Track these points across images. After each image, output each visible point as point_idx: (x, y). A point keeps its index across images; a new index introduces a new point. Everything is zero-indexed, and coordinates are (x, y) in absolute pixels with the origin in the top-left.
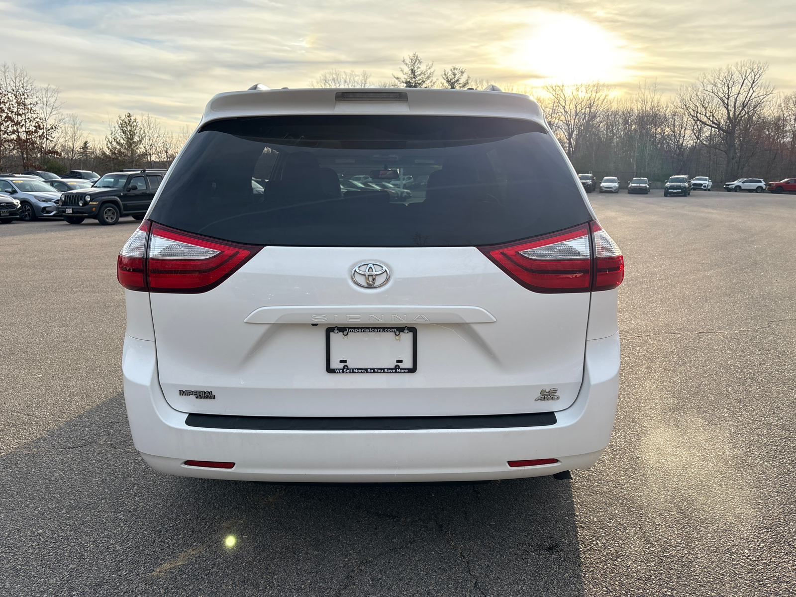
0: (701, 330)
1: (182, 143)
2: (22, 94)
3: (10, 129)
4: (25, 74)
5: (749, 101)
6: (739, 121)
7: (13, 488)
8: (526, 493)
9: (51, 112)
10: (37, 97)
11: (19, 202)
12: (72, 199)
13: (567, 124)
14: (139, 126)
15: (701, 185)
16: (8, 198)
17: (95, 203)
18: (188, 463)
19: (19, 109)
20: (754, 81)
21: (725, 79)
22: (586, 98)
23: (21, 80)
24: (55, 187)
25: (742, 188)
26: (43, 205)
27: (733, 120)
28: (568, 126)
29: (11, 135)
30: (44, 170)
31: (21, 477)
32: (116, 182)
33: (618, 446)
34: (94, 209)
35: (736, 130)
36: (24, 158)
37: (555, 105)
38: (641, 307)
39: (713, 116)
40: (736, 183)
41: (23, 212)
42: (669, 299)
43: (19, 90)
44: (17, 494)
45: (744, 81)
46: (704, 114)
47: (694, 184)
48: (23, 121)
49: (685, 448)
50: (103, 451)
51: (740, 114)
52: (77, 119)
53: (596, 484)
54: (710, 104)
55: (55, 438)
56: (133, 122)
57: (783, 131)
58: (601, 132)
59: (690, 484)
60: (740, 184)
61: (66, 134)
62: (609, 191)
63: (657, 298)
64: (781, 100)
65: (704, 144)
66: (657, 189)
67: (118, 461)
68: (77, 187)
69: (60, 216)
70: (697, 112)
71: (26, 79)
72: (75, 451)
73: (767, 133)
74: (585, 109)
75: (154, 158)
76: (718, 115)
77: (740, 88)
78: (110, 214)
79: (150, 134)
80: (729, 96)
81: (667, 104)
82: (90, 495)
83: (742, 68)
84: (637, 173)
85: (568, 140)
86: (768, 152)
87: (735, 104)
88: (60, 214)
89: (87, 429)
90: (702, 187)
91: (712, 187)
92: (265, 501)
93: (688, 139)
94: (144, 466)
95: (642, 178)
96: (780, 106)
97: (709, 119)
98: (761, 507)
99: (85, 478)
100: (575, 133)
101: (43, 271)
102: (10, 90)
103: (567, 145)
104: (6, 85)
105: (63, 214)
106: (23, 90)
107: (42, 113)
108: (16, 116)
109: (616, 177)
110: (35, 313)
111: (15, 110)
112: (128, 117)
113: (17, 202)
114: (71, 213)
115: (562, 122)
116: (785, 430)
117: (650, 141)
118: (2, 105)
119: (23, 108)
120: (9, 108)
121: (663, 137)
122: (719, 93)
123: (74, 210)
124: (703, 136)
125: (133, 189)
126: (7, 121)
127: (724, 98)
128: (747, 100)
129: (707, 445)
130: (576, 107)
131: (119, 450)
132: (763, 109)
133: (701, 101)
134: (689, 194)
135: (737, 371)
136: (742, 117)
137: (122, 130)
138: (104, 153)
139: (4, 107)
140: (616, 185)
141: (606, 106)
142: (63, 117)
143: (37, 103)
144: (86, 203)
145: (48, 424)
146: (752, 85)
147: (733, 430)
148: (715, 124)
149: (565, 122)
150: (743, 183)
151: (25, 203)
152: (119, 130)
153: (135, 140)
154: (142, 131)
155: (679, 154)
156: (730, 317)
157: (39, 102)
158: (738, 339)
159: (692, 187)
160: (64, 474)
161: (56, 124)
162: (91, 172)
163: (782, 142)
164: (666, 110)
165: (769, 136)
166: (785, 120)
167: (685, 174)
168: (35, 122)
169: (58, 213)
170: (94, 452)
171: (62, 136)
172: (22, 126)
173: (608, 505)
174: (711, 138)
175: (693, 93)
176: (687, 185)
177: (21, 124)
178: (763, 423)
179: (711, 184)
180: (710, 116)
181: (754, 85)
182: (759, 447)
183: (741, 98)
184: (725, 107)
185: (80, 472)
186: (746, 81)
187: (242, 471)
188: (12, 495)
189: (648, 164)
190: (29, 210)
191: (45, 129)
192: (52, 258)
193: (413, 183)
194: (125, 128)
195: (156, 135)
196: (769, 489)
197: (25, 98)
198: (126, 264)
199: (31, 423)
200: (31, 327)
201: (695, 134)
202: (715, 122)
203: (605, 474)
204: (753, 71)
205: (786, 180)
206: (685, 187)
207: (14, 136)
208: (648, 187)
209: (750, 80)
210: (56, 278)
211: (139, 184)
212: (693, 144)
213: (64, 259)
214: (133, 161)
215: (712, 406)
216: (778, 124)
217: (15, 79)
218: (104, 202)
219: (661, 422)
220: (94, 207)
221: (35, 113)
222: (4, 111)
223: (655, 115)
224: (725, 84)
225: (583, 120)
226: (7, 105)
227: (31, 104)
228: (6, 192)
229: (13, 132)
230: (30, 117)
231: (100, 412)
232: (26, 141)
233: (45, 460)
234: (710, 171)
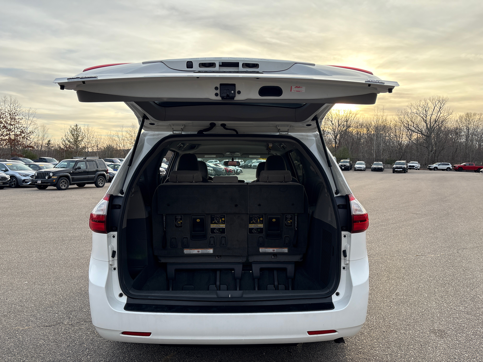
0: (417, 254)
1: (107, 141)
2: (14, 113)
3: (5, 133)
4: (17, 102)
5: (438, 118)
6: (433, 130)
7: (15, 350)
8: (319, 353)
9: (31, 124)
10: (22, 115)
11: (9, 177)
12: (41, 175)
13: (333, 131)
14: (82, 131)
15: (414, 166)
16: (3, 174)
17: (55, 177)
18: (124, 333)
19: (11, 122)
20: (440, 107)
21: (423, 106)
22: (344, 116)
23: (14, 105)
24: (31, 168)
25: (438, 168)
26: (23, 178)
27: (430, 129)
28: (334, 132)
29: (5, 136)
30: (23, 157)
31: (19, 344)
32: (69, 165)
33: (372, 324)
34: (54, 181)
35: (432, 135)
36: (12, 150)
37: (326, 120)
38: (382, 240)
39: (418, 127)
40: (435, 165)
41: (11, 182)
42: (398, 235)
43: (12, 111)
44: (18, 354)
45: (435, 107)
46: (413, 126)
47: (410, 166)
48: (13, 128)
49: (411, 326)
50: (67, 328)
51: (433, 126)
52: (46, 128)
53: (360, 347)
54: (416, 120)
55: (38, 320)
56: (79, 129)
57: (460, 135)
58: (354, 135)
59: (415, 347)
60: (437, 166)
61: (39, 136)
62: (360, 170)
63: (391, 235)
64: (457, 117)
65: (414, 143)
66: (388, 168)
67: (76, 335)
68: (45, 167)
69: (33, 185)
70: (409, 125)
71: (17, 104)
72: (50, 328)
73: (451, 136)
74: (344, 122)
75: (90, 150)
76: (421, 127)
77: (432, 111)
78: (63, 184)
79: (88, 136)
80: (426, 116)
81: (391, 120)
82: (61, 354)
83: (433, 100)
84: (376, 159)
85: (334, 140)
86: (452, 147)
87: (430, 120)
88: (34, 183)
89: (56, 315)
90: (415, 168)
91: (421, 167)
92: (165, 358)
93: (405, 140)
94: (92, 337)
95: (379, 162)
96: (457, 121)
97: (416, 129)
98: (456, 360)
99: (57, 345)
100: (338, 136)
101: (25, 218)
102: (7, 111)
103: (334, 143)
104: (4, 108)
105: (36, 184)
106: (14, 111)
107: (25, 124)
108: (9, 126)
109: (364, 161)
110: (21, 245)
111: (9, 122)
112: (76, 126)
113: (8, 177)
114: (40, 183)
115: (330, 130)
116: (469, 315)
117: (382, 141)
118: (1, 119)
119: (14, 121)
120: (5, 121)
121: (390, 138)
122: (420, 114)
123: (42, 181)
124: (413, 138)
125: (78, 169)
126: (4, 129)
127: (423, 117)
128: (437, 118)
129: (424, 324)
130: (339, 122)
131: (76, 327)
132: (447, 123)
133: (410, 118)
134: (407, 172)
135: (440, 279)
136: (435, 127)
137: (72, 133)
138: (60, 147)
139: (3, 120)
140: (364, 166)
141: (356, 121)
142: (37, 126)
143: (22, 118)
144: (50, 177)
145: (33, 311)
146: (440, 110)
147: (439, 314)
148: (419, 131)
149: (332, 129)
150: (439, 165)
151: (13, 177)
152: (70, 134)
153: (79, 139)
154: (83, 134)
155: (400, 148)
156: (434, 246)
157: (24, 118)
158: (440, 260)
159: (409, 167)
160: (45, 342)
161: (33, 130)
162: (52, 158)
163: (460, 141)
164: (391, 123)
165: (452, 138)
166: (461, 129)
167: (404, 160)
168: (20, 129)
169: (32, 183)
170: (62, 329)
171: (36, 137)
172: (12, 131)
173: (367, 360)
174: (417, 139)
175: (406, 114)
176: (406, 166)
177: (12, 130)
178: (456, 310)
179: (419, 166)
180: (416, 127)
181: (440, 109)
182: (454, 325)
183: (434, 117)
184: (425, 122)
185: (54, 340)
186: (436, 107)
187: (156, 338)
188: (14, 355)
189: (382, 154)
190: (15, 181)
191: (26, 133)
192: (29, 211)
193: (244, 164)
194: (73, 133)
195: (92, 136)
196: (461, 350)
197: (15, 115)
198: (95, 218)
199: (23, 311)
200: (19, 253)
201: (408, 137)
202: (420, 130)
203: (365, 341)
204: (439, 102)
205: (464, 164)
206: (404, 168)
207: (7, 137)
208: (383, 167)
209: (438, 106)
210: (33, 222)
211: (82, 166)
212: (408, 143)
213: (36, 211)
214: (77, 152)
215: (426, 300)
216: (457, 132)
217: (11, 104)
218: (61, 177)
219: (397, 310)
220: (54, 180)
221: (20, 124)
222: (2, 123)
223: (385, 126)
224: (423, 109)
225: (343, 128)
226: (4, 119)
227: (19, 119)
228: (2, 170)
229: (7, 135)
230: (17, 126)
231: (64, 305)
232: (14, 140)
233: (33, 333)
234: (418, 158)
